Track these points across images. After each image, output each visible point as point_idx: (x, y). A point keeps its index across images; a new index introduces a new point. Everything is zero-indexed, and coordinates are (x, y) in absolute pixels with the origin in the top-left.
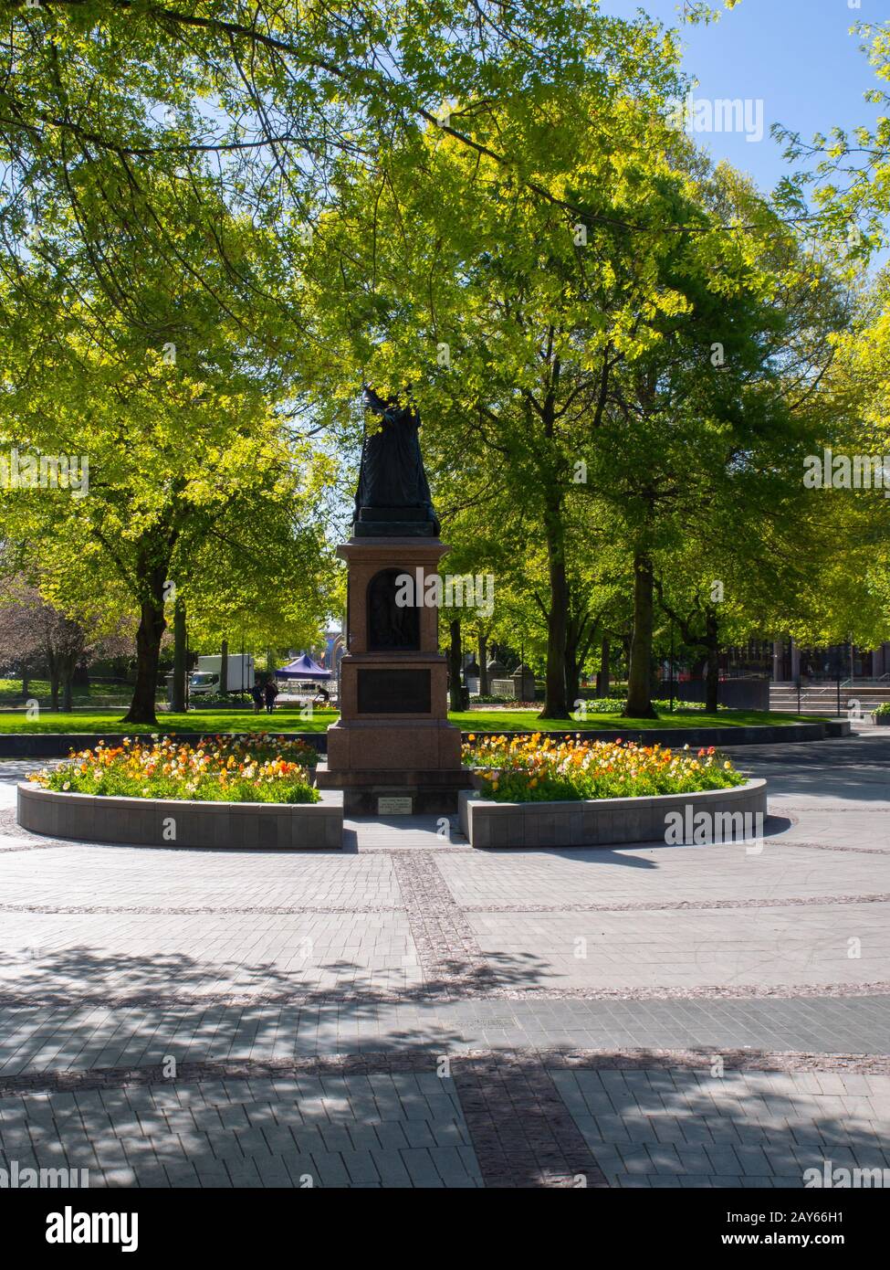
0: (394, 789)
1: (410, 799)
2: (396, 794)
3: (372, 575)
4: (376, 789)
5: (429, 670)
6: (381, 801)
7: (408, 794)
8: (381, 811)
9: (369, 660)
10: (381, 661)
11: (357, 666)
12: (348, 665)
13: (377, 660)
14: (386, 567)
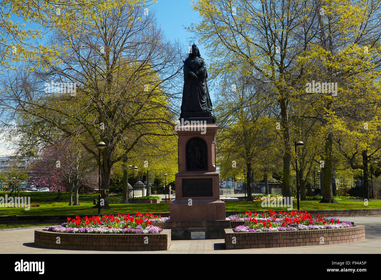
0: (198, 228)
1: (204, 233)
2: (198, 231)
3: (187, 140)
4: (190, 228)
5: (212, 179)
6: (192, 233)
7: (204, 230)
8: (192, 237)
9: (187, 175)
10: (193, 175)
11: (182, 178)
12: (177, 177)
13: (191, 174)
14: (193, 136)
